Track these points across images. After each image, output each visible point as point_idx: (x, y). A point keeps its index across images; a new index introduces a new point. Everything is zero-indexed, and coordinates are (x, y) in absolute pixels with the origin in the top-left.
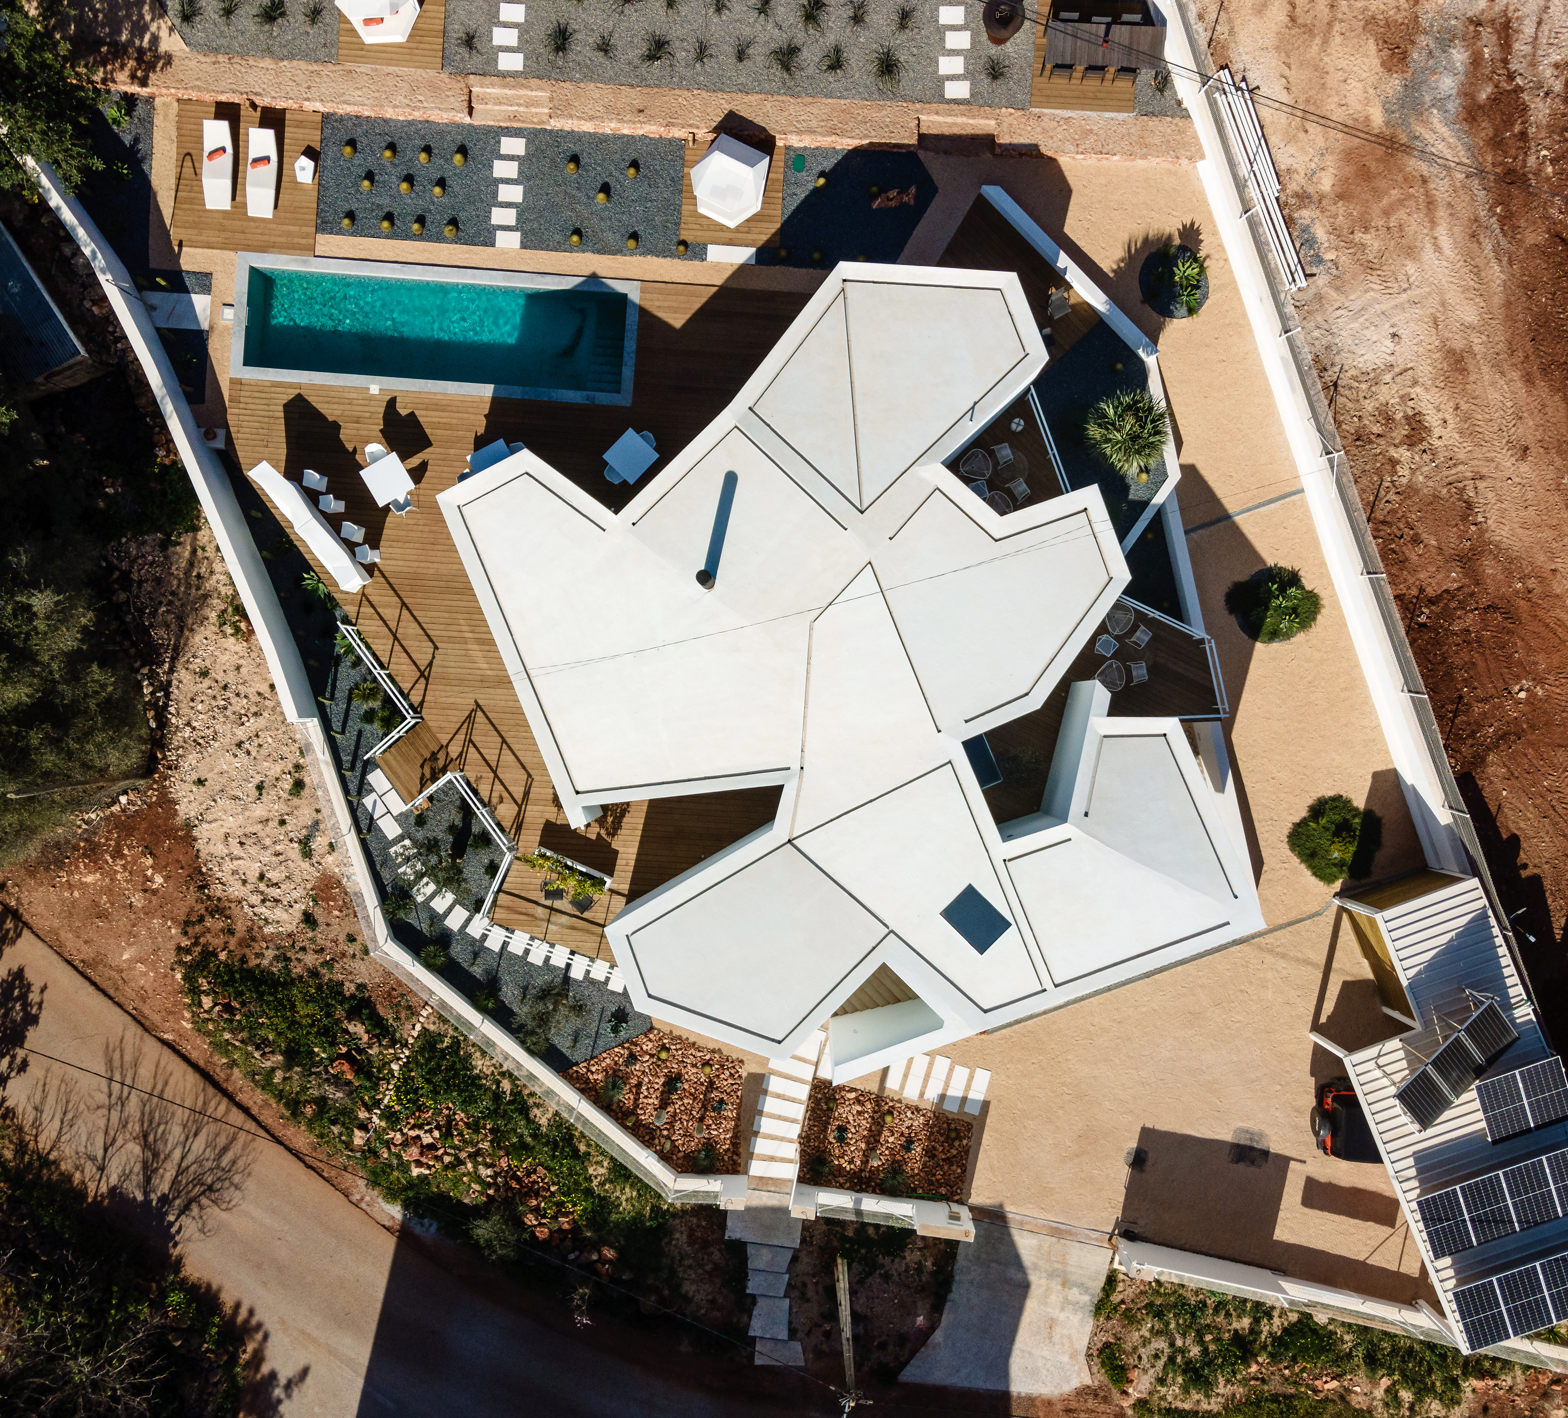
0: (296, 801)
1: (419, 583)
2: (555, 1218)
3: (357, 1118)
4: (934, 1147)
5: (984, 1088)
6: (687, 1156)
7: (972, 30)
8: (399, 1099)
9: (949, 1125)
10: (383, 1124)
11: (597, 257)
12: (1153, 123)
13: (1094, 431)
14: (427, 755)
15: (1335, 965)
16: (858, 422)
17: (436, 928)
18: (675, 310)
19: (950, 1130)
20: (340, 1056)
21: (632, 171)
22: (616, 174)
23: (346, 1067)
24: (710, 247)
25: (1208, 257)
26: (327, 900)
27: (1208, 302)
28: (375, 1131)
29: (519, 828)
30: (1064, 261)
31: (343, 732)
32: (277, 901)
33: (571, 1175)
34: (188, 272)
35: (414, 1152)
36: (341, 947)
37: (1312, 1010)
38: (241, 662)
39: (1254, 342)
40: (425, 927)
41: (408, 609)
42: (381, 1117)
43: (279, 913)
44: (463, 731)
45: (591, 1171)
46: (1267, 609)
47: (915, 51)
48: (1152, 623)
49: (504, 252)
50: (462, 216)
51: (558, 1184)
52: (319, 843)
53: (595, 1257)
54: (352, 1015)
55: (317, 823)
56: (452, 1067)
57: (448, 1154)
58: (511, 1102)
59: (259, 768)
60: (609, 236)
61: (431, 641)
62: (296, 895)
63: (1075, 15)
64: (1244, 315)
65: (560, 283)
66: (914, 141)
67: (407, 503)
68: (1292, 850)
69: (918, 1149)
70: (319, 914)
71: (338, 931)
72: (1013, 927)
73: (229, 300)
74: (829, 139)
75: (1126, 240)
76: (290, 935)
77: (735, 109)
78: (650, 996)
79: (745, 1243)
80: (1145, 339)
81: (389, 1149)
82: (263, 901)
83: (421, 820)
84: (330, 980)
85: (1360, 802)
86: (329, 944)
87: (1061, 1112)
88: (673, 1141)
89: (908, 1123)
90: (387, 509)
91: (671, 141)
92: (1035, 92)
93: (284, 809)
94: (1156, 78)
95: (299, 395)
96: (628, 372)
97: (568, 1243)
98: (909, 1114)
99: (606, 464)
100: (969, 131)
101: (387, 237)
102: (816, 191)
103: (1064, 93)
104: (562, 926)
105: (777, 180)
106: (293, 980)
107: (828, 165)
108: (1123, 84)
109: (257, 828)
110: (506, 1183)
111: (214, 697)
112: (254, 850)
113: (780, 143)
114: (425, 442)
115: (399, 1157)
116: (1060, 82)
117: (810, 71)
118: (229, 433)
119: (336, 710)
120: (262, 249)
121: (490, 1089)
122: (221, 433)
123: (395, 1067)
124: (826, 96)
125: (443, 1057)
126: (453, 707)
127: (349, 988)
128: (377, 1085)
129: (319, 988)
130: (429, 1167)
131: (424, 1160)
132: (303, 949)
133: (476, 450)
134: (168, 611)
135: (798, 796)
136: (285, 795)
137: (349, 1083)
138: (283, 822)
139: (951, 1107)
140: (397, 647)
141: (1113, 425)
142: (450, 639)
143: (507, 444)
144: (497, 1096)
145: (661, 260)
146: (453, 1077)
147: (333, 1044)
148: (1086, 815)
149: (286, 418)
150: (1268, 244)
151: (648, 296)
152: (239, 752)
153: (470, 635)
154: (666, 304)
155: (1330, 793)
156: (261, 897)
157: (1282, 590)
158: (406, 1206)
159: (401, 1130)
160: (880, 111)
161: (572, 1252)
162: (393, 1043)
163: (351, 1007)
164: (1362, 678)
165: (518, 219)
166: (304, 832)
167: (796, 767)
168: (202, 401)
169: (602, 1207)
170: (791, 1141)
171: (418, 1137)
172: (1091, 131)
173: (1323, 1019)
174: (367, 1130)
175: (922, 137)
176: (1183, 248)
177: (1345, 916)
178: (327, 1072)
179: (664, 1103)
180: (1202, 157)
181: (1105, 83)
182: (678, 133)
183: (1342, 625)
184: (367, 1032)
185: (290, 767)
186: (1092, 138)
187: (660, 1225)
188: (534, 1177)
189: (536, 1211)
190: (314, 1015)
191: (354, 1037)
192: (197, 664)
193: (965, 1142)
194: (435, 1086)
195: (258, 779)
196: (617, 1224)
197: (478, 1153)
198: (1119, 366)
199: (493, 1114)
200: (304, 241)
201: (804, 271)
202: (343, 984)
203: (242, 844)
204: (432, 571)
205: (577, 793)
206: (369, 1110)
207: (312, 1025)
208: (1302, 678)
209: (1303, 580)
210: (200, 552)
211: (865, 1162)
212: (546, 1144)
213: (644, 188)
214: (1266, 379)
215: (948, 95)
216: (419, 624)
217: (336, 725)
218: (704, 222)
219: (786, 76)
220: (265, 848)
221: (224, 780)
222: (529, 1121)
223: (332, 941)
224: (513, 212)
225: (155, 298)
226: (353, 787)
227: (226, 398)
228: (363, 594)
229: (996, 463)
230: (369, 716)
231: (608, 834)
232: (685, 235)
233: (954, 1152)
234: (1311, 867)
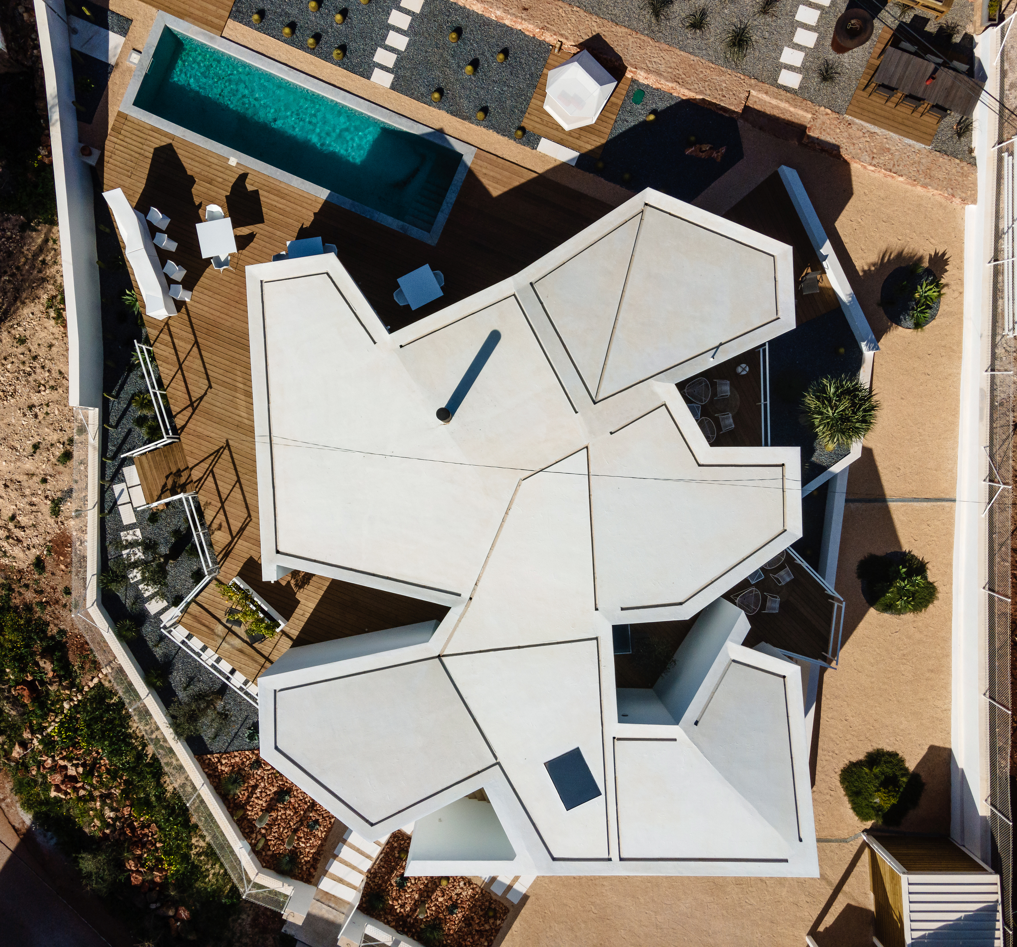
0: (61, 467)
1: (216, 330)
2: (151, 869)
3: (21, 735)
4: (472, 918)
5: (528, 885)
6: (274, 856)
7: (820, 33)
8: (60, 732)
9: (491, 904)
10: (40, 747)
11: (448, 117)
12: (943, 160)
13: (811, 401)
14: (174, 470)
15: (845, 888)
16: (618, 326)
17: (137, 607)
18: (497, 181)
19: (490, 908)
20: (25, 682)
21: (501, 56)
22: (488, 55)
23: (26, 693)
24: (543, 140)
25: (947, 285)
26: (59, 554)
27: (934, 323)
28: (33, 750)
29: (226, 555)
30: (827, 249)
31: (116, 427)
32: (19, 541)
33: (176, 838)
34: (113, 12)
35: (57, 778)
36: (57, 595)
37: (815, 917)
38: (54, 342)
39: (959, 367)
40: (128, 603)
41: (198, 347)
42: (40, 742)
43: (17, 551)
44: (209, 461)
45: (194, 841)
46: (891, 585)
47: (767, 35)
48: (796, 569)
49: (375, 87)
50: (352, 46)
51: (164, 842)
52: (68, 507)
53: (171, 913)
54: (47, 653)
55: (71, 491)
56: (111, 721)
57: (84, 789)
58: (149, 765)
59: (40, 431)
60: (464, 103)
61: (208, 379)
62: (36, 541)
63: (913, 49)
64: (959, 343)
65: (412, 128)
66: (739, 109)
67: (226, 263)
68: (842, 782)
69: (459, 915)
70: (49, 563)
71: (59, 582)
72: (602, 797)
73: (139, 47)
74: (670, 85)
75: (884, 249)
76: (20, 571)
77: (602, 34)
78: (276, 748)
79: (296, 940)
80: (872, 336)
81: (39, 769)
82: (8, 537)
83: (154, 517)
84: (40, 618)
85: (911, 765)
86: (48, 590)
87: (583, 925)
88: (267, 841)
89: (458, 891)
90: (208, 262)
91: (541, 43)
92: (854, 102)
93: (50, 470)
94: (959, 123)
95: (170, 145)
96: (442, 218)
97: (154, 895)
98: (462, 884)
99: (398, 286)
100: (787, 117)
101: (285, 41)
102: (645, 123)
103: (878, 111)
104: (233, 646)
105: (616, 104)
106: (10, 607)
107: (661, 106)
108: (930, 120)
109: (23, 478)
110: (123, 828)
111: (24, 363)
112: (13, 495)
113: (628, 75)
114: (259, 218)
115: (44, 777)
116: (878, 100)
117: (675, 23)
118: (102, 155)
119: (117, 406)
120: (181, 15)
121: (135, 748)
122: (96, 153)
123: (66, 706)
124: (680, 48)
125: (107, 711)
126: (207, 438)
127: (52, 630)
128: (47, 715)
129: (28, 621)
130: (66, 793)
131: (63, 787)
132: (27, 586)
133: (298, 238)
134: (9, 281)
135: (459, 621)
136: (54, 460)
137: (25, 706)
138: (44, 481)
139: (497, 890)
140: (179, 375)
141: (830, 401)
142: (224, 384)
143: (324, 242)
144: (140, 756)
145: (500, 137)
146: (110, 730)
147: (23, 670)
148: (696, 723)
149: (153, 159)
150: (1003, 292)
151: (479, 162)
152: (28, 413)
153: (241, 386)
154: (492, 174)
155: (889, 749)
156: (6, 533)
157: (909, 575)
158: (36, 817)
159: (53, 757)
160: (720, 75)
161: (155, 902)
162: (72, 685)
163: (48, 646)
164: (949, 668)
165: (395, 64)
166: (59, 494)
167: (466, 596)
168: (89, 121)
169: (192, 873)
170: (360, 872)
171: (65, 767)
172: (889, 150)
173: (821, 929)
174: (26, 748)
175: (747, 108)
176: (928, 272)
177: (867, 851)
178: (9, 692)
179: (270, 808)
180: (974, 202)
181: (915, 114)
182: (549, 38)
183: (947, 619)
184: (54, 671)
185: (66, 438)
186: (888, 156)
187: (233, 904)
188: (146, 831)
189: (139, 859)
190: (16, 642)
191: (42, 671)
192: (18, 331)
193: (498, 922)
194: (92, 732)
195: (37, 439)
196: (199, 891)
197: (109, 796)
198: (842, 350)
199: (132, 770)
200: (216, 21)
201: (612, 185)
202: (48, 625)
203: (6, 486)
204: (228, 324)
205: (278, 552)
206: (33, 733)
207: (11, 650)
208: (899, 649)
209: (928, 572)
210: (51, 243)
211: (413, 910)
212: (165, 808)
213: (506, 74)
214: (958, 401)
215: (780, 81)
216: (203, 362)
217: (113, 420)
218: (546, 118)
219: (653, 20)
220: (24, 496)
221: (9, 430)
222: (159, 785)
223: (52, 588)
224: (393, 57)
225: (78, 23)
226: (109, 472)
227: (110, 127)
228: (167, 324)
229: (715, 394)
230: (141, 421)
231: (296, 585)
232: (525, 123)
233: (487, 927)
234: (852, 802)
